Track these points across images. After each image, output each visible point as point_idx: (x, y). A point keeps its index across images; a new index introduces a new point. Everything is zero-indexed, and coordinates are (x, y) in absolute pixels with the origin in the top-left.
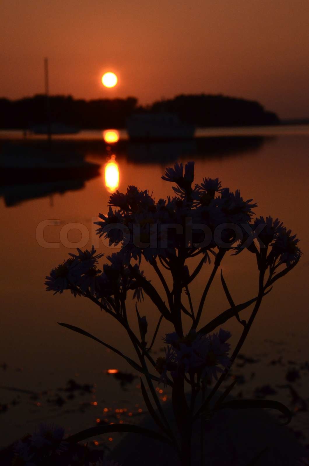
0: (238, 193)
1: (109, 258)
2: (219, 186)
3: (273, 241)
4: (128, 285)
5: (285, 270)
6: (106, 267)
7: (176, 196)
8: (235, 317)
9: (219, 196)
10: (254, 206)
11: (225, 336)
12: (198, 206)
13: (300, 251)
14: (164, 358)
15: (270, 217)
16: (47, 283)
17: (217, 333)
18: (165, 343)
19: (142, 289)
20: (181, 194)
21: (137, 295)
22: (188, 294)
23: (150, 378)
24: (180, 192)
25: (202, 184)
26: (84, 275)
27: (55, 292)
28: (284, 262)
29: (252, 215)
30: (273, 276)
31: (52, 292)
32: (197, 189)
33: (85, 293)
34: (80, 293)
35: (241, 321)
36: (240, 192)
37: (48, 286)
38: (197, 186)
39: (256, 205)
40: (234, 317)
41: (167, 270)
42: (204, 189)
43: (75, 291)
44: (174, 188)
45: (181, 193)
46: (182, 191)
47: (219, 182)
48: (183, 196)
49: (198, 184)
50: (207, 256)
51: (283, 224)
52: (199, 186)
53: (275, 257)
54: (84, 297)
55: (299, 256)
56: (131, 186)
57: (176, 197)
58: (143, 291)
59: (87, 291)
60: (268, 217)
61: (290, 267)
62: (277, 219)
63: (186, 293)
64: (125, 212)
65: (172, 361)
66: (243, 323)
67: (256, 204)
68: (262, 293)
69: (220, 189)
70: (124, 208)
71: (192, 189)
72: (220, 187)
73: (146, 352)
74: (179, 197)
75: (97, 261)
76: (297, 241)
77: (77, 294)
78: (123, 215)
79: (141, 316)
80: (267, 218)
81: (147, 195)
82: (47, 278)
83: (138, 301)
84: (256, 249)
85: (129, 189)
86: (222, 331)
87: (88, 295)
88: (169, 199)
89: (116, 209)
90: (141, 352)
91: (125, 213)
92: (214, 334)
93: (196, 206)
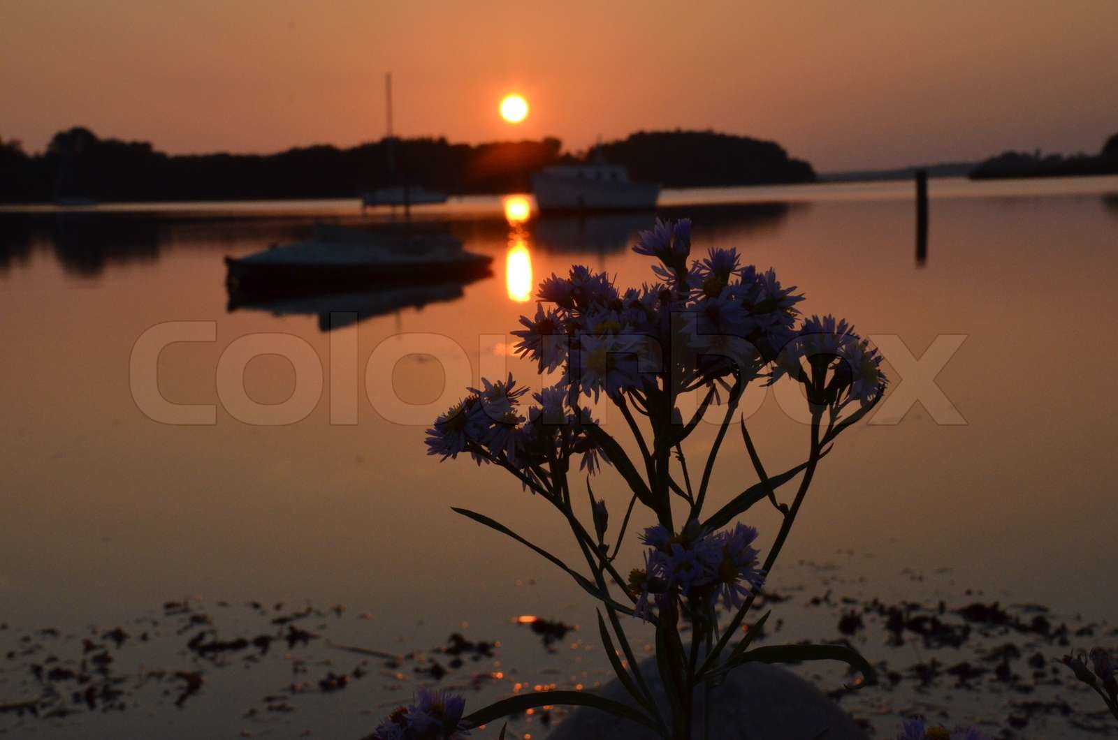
0: (772, 275)
1: (537, 397)
2: (736, 263)
3: (836, 359)
4: (572, 446)
5: (859, 411)
6: (533, 411)
7: (659, 283)
8: (767, 498)
9: (737, 281)
10: (799, 298)
11: (748, 534)
12: (699, 299)
13: (884, 377)
14: (643, 570)
15: (830, 316)
16: (428, 442)
17: (732, 530)
18: (643, 543)
19: (597, 452)
20: (667, 278)
21: (588, 462)
22: (681, 458)
23: (612, 607)
24: (665, 274)
25: (705, 260)
26: (494, 425)
27: (443, 456)
28: (855, 398)
29: (796, 315)
30: (836, 423)
31: (439, 457)
32: (697, 269)
33: (497, 458)
34: (487, 457)
35: (779, 505)
36: (775, 272)
37: (430, 447)
38: (696, 264)
39: (803, 296)
40: (765, 498)
41: (643, 415)
42: (707, 269)
43: (479, 455)
44: (654, 268)
45: (667, 276)
46: (670, 273)
47: (736, 255)
48: (671, 281)
49: (698, 261)
50: (713, 390)
51: (855, 328)
52: (700, 264)
53: (838, 390)
54: (496, 465)
55: (884, 387)
56: (576, 266)
57: (658, 285)
58: (598, 455)
59: (502, 455)
60: (827, 317)
61: (867, 407)
62: (843, 320)
63: (677, 457)
64: (567, 313)
65: (657, 576)
66: (783, 508)
67: (803, 294)
68: (816, 455)
69: (737, 268)
70: (564, 304)
71: (687, 270)
72: (738, 264)
73: (606, 563)
74: (663, 282)
75: (517, 402)
76: (879, 359)
77: (483, 460)
78: (562, 319)
79: (597, 500)
80: (825, 318)
81: (605, 281)
82: (429, 432)
83: (590, 473)
84: (805, 374)
85: (573, 271)
86: (740, 527)
87: (503, 462)
88: (646, 289)
89: (550, 307)
90: (597, 561)
91: (565, 316)
92: (727, 533)
93: (694, 299)
